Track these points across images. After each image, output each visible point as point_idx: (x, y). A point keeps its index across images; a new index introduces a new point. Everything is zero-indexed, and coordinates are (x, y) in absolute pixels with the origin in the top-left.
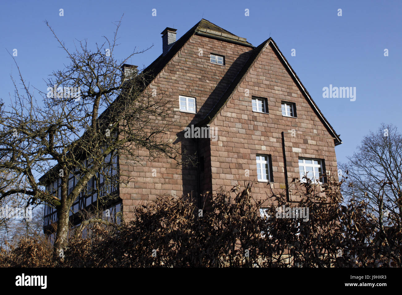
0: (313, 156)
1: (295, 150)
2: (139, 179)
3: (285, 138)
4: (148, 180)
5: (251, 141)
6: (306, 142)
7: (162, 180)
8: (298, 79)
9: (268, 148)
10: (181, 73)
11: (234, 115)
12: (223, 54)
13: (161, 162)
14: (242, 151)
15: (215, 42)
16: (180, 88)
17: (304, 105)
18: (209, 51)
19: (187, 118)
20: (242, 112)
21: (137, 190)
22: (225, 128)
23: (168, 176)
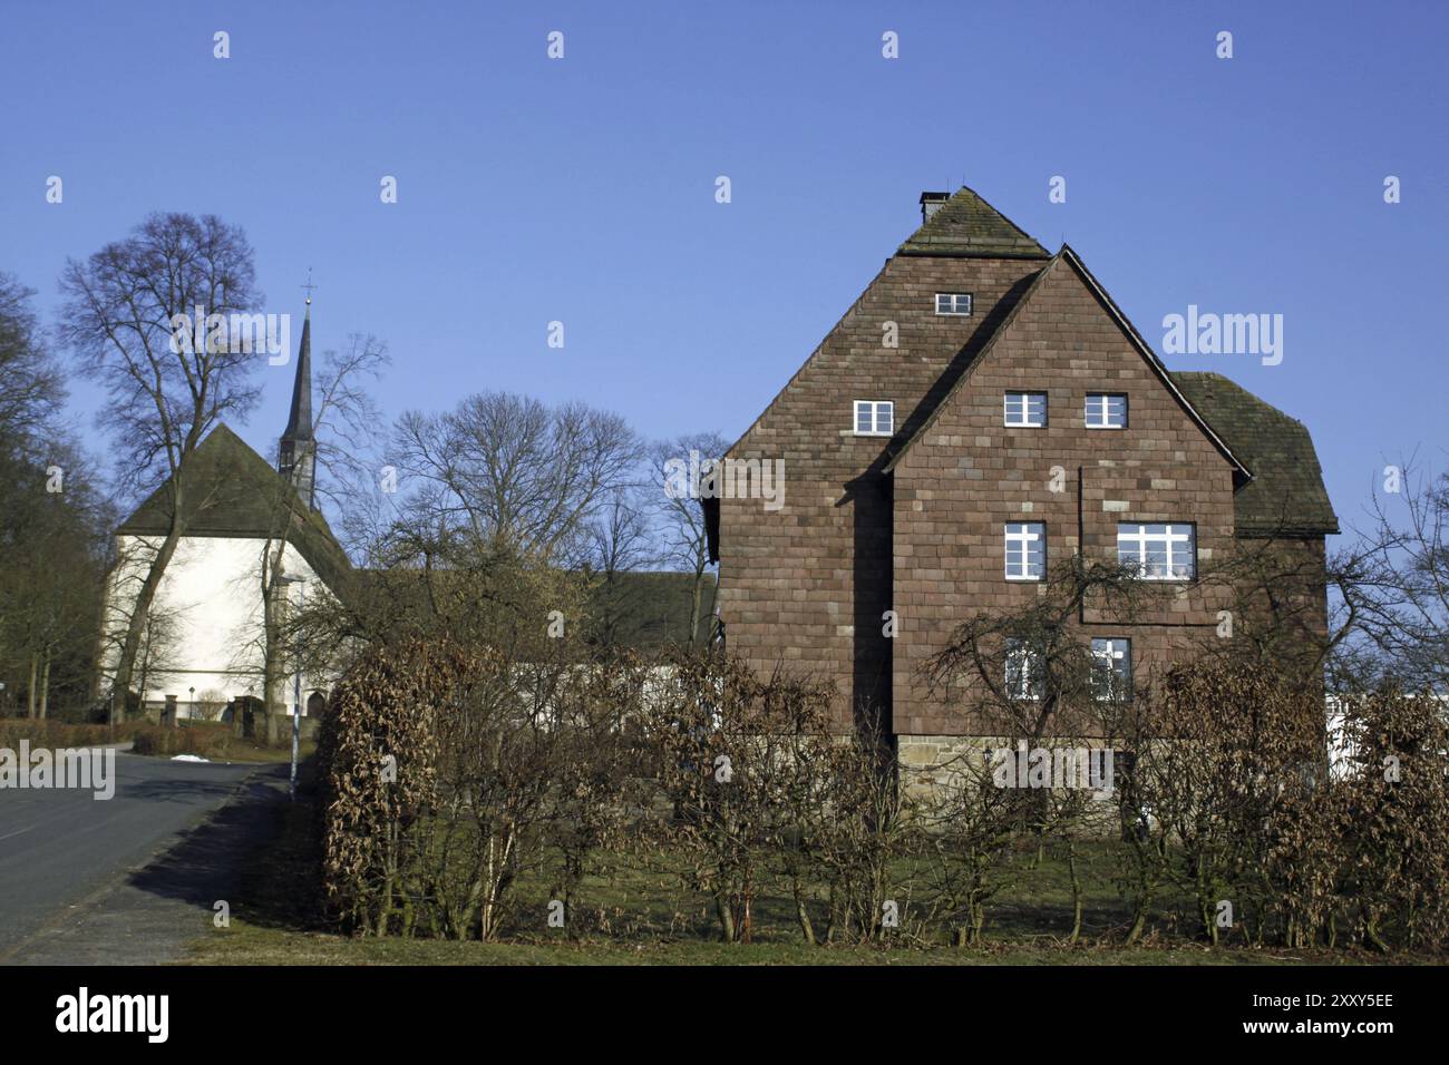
0: (1165, 517)
1: (1110, 506)
2: (759, 582)
3: (1084, 482)
4: (779, 583)
5: (995, 495)
6: (1144, 484)
7: (809, 583)
8: (1137, 335)
9: (1040, 506)
10: (861, 351)
11: (956, 440)
12: (970, 289)
13: (807, 546)
14: (971, 517)
15: (949, 263)
16: (857, 385)
17: (1153, 394)
18: (932, 288)
19: (870, 449)
20: (977, 430)
21: (755, 604)
22: (932, 471)
23: (822, 573)
